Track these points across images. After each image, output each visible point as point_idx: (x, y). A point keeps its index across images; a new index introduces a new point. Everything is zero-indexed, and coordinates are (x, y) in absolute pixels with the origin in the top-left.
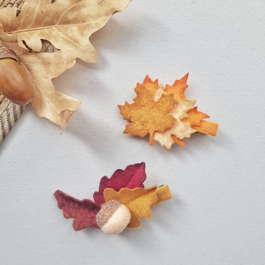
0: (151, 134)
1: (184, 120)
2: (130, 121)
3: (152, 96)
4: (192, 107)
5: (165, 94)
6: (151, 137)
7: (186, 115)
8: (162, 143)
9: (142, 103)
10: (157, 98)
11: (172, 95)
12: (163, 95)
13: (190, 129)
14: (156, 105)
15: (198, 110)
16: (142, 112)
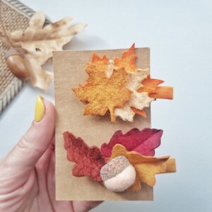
0: (111, 111)
1: (140, 90)
2: (87, 102)
3: (103, 73)
4: (145, 76)
5: (116, 68)
6: (112, 114)
7: (142, 85)
8: (124, 118)
9: (95, 82)
10: (109, 74)
11: (123, 69)
12: (114, 70)
13: (148, 98)
14: (109, 81)
15: (152, 77)
16: (98, 91)
